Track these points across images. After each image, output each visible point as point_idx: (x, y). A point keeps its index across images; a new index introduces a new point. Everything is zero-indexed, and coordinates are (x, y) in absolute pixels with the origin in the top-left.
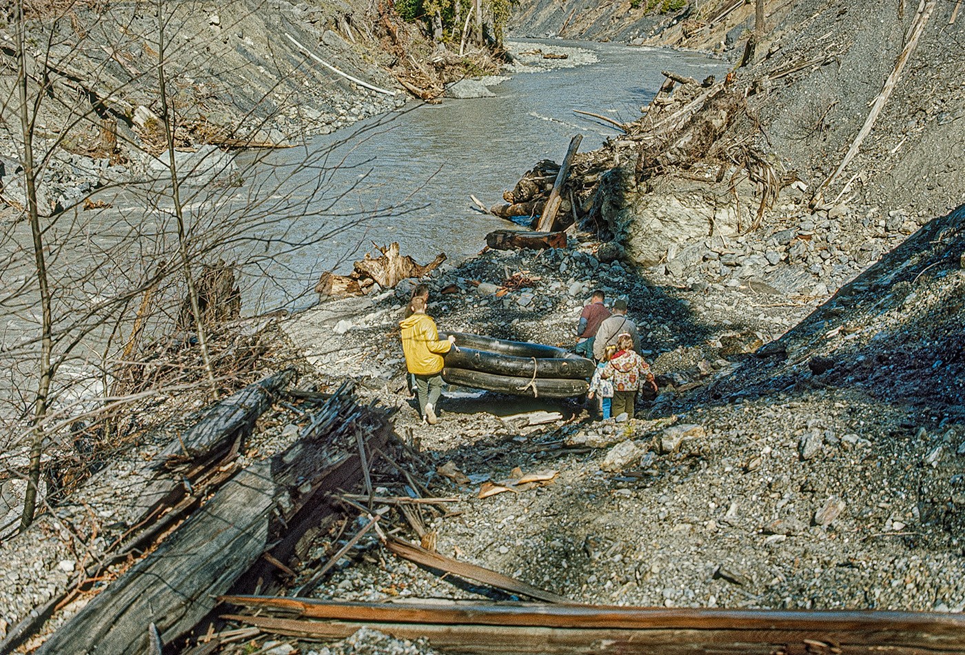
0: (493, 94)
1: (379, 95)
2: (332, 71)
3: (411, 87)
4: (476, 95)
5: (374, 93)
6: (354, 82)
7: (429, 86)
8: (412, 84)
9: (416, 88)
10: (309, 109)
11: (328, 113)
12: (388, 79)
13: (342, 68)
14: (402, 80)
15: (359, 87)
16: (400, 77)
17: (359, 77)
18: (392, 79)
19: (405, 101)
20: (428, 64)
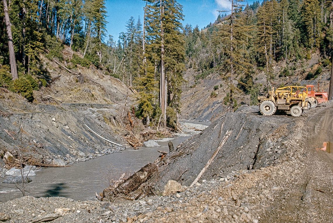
0: (160, 146)
1: (116, 146)
2: (99, 137)
3: (131, 143)
4: (153, 146)
5: (113, 145)
6: (107, 141)
7: (138, 143)
8: (131, 142)
9: (132, 143)
10: (80, 152)
11: (91, 153)
12: (123, 140)
13: (104, 136)
14: (128, 140)
15: (109, 143)
16: (128, 139)
17: (111, 139)
18: (125, 140)
19: (125, 148)
20: (140, 134)
